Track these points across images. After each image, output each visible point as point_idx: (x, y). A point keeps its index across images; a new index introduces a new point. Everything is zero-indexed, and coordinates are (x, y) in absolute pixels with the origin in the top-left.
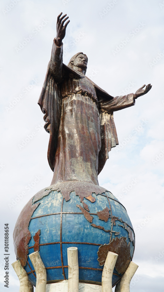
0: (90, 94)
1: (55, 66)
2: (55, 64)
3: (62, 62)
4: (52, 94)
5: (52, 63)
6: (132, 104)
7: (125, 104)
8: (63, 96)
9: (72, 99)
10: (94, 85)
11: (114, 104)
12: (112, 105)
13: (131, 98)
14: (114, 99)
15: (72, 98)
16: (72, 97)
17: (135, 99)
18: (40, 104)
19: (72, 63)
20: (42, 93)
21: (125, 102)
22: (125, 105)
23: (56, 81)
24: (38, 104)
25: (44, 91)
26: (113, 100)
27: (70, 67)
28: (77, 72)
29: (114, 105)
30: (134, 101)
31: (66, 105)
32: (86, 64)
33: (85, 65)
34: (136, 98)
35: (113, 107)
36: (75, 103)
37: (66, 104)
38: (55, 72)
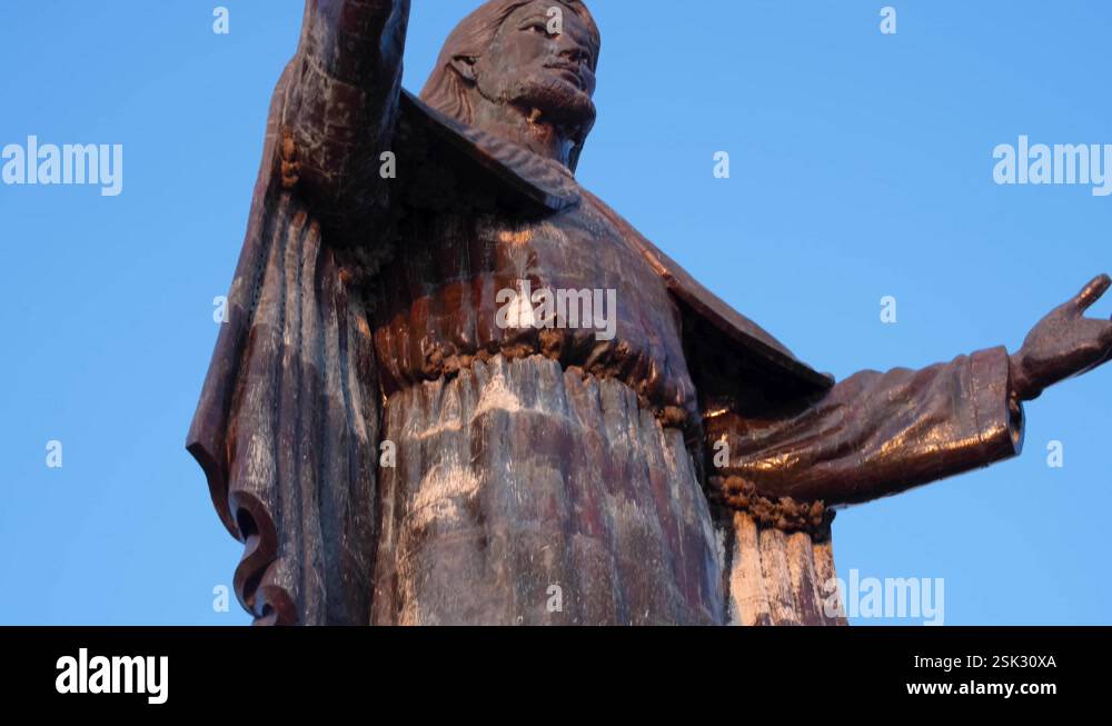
0: (634, 358)
1: (334, 113)
2: (340, 94)
3: (398, 86)
4: (306, 358)
5: (305, 90)
6: (1002, 449)
7: (936, 441)
8: (396, 373)
9: (484, 406)
10: (666, 277)
11: (835, 440)
12: (820, 447)
13: (991, 391)
14: (835, 396)
15: (477, 396)
16: (475, 382)
17: (1026, 405)
18: (210, 449)
19: (459, 68)
20: (217, 359)
21: (930, 423)
22: (932, 455)
23: (334, 243)
24: (195, 449)
25: (239, 337)
26: (831, 409)
27: (442, 105)
28: (513, 155)
29: (844, 450)
30: (1017, 419)
31: (426, 458)
32: (588, 84)
33: (579, 93)
34: (1032, 392)
35: (829, 465)
36: (506, 441)
37: (423, 449)
38: (330, 164)
